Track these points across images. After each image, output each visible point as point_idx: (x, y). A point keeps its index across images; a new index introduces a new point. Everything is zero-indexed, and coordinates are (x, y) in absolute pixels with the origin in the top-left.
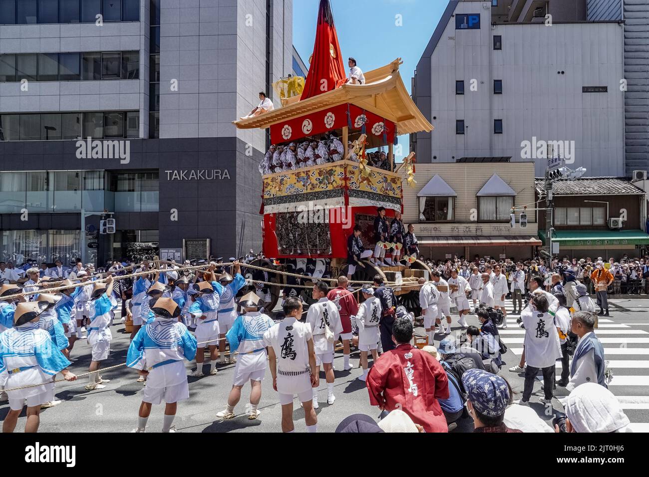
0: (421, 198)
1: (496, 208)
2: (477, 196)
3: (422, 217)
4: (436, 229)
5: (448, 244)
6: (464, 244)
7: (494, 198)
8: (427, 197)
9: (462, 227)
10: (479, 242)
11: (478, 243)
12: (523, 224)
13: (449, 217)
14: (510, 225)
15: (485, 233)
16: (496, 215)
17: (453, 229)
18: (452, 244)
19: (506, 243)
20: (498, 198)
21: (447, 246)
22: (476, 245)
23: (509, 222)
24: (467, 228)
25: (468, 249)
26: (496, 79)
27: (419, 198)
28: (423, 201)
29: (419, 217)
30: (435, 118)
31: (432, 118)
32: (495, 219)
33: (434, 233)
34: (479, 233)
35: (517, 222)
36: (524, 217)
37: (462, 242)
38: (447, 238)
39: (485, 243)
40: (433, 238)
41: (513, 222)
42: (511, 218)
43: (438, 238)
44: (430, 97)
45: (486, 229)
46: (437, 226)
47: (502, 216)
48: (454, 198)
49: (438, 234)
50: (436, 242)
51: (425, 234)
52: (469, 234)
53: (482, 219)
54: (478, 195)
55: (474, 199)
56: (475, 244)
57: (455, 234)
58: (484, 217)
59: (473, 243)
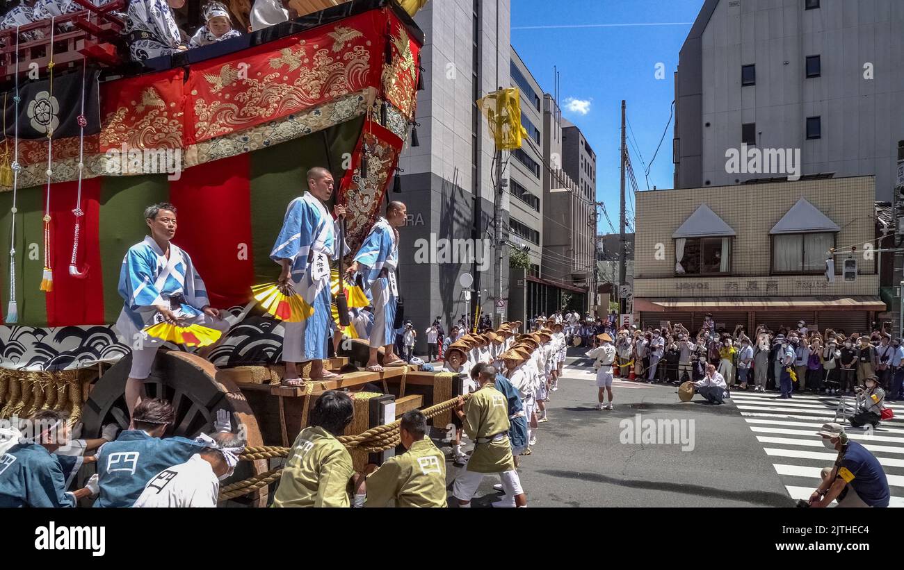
0: (678, 241)
1: (804, 252)
2: (771, 235)
3: (679, 268)
4: (700, 286)
5: (719, 307)
6: (744, 307)
7: (801, 236)
8: (687, 238)
9: (743, 283)
10: (770, 304)
11: (769, 307)
12: (850, 276)
13: (724, 267)
14: (826, 279)
15: (782, 291)
16: (803, 264)
17: (728, 286)
18: (725, 307)
19: (817, 307)
20: (806, 236)
21: (717, 310)
22: (766, 310)
23: (823, 274)
24: (750, 283)
25: (754, 315)
26: (811, 54)
27: (674, 240)
28: (681, 245)
29: (675, 268)
30: (708, 125)
31: (704, 125)
32: (800, 269)
33: (697, 292)
34: (772, 292)
35: (838, 273)
36: (850, 263)
37: (741, 304)
38: (717, 299)
39: (781, 307)
40: (696, 299)
41: (831, 272)
42: (827, 268)
43: (703, 299)
44: (701, 94)
45: (785, 284)
46: (703, 281)
47: (814, 265)
48: (732, 238)
49: (704, 292)
50: (699, 304)
51: (683, 292)
52: (755, 292)
53: (778, 270)
54: (771, 232)
55: (763, 240)
56: (763, 307)
57: (732, 292)
58: (781, 265)
59: (759, 307)
